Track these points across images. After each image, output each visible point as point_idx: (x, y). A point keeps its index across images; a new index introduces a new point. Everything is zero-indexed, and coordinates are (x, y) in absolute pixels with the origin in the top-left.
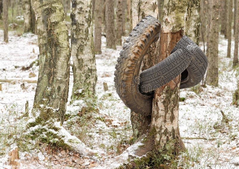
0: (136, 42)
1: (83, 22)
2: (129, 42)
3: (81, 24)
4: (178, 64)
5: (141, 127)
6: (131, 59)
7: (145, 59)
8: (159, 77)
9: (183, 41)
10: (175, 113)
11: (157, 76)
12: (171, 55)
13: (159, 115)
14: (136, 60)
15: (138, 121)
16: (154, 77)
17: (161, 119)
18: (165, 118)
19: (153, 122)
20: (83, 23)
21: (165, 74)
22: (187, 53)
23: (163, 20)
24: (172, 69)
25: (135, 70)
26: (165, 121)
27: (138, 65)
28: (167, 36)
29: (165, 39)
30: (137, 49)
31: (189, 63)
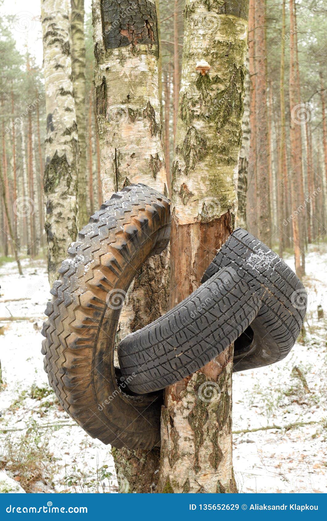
0: (97, 254)
1: (64, 235)
2: (77, 256)
3: (60, 240)
4: (224, 314)
5: (136, 475)
6: (83, 304)
7: (138, 301)
8: (170, 356)
9: (236, 243)
10: (224, 444)
11: (164, 352)
12: (202, 286)
13: (180, 453)
14: (99, 309)
15: (129, 459)
16: (153, 356)
17: (185, 462)
18: (197, 460)
19: (166, 470)
20: (64, 238)
21: (186, 347)
22: (249, 278)
23: (175, 189)
24: (207, 332)
25: (97, 337)
26: (197, 468)
27: (107, 322)
28: (189, 234)
29: (182, 243)
30: (99, 275)
31: (256, 308)
